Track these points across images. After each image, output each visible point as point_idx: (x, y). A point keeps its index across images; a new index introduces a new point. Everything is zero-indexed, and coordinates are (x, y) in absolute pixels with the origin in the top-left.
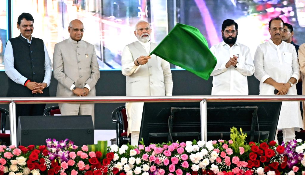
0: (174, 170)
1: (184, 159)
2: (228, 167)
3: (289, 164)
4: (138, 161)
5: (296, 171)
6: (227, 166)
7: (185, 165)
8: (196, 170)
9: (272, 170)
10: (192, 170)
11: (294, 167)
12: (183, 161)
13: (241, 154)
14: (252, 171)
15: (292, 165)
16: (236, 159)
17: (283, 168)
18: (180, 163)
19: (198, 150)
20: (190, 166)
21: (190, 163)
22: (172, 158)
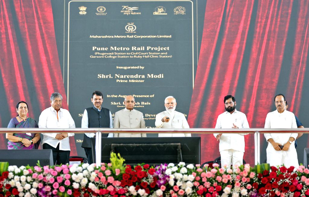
0: (57, 187)
1: (66, 178)
2: (105, 186)
3: (158, 184)
4: (29, 179)
5: (164, 190)
6: (104, 184)
7: (67, 183)
8: (76, 187)
9: (142, 189)
10: (73, 187)
11: (162, 186)
12: (66, 179)
13: (117, 174)
14: (125, 189)
15: (161, 185)
16: (111, 179)
17: (152, 187)
18: (64, 182)
19: (81, 171)
20: (72, 184)
21: (72, 181)
22: (58, 177)
